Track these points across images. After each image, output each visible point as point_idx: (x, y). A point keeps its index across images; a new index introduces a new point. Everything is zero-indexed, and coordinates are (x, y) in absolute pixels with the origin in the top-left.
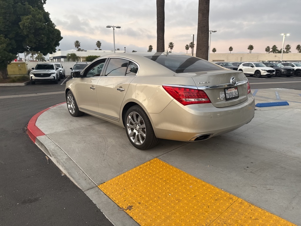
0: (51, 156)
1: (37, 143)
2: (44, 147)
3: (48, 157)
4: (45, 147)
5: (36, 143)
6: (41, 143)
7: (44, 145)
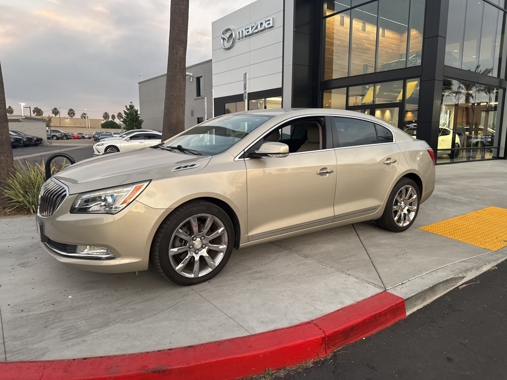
0: (463, 277)
1: (415, 305)
2: (441, 285)
3: (462, 285)
4: (444, 282)
5: (408, 314)
6: (430, 288)
7: (440, 283)
